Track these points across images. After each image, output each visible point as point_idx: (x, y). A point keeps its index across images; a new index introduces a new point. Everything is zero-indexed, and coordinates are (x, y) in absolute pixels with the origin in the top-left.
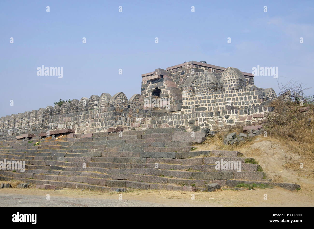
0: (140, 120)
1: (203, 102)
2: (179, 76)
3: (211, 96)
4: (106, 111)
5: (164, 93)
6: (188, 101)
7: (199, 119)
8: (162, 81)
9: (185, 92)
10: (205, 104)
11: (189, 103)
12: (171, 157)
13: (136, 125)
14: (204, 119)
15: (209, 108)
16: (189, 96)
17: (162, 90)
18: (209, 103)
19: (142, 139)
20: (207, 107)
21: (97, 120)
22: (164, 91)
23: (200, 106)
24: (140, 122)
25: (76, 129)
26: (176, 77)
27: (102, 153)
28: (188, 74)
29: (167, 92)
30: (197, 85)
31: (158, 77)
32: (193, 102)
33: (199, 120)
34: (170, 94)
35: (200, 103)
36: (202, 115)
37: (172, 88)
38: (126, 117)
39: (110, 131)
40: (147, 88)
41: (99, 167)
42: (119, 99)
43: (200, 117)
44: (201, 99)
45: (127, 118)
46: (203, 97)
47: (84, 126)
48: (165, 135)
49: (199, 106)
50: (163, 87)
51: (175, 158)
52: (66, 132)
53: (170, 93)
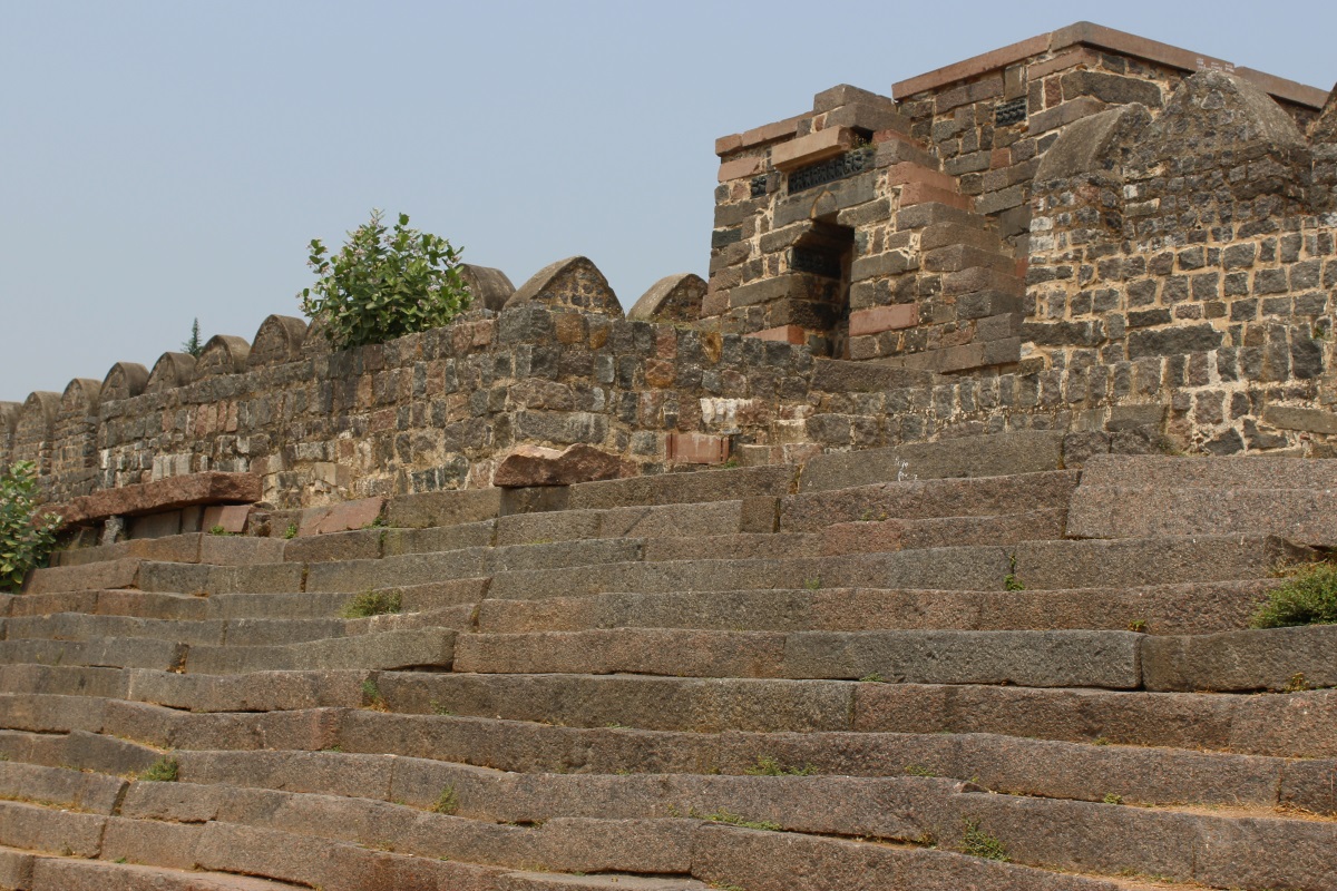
0: (731, 414)
1: (1190, 292)
2: (983, 134)
3: (1255, 242)
4: (483, 342)
5: (878, 246)
6: (1071, 290)
7: (1199, 396)
8: (868, 165)
9: (1048, 223)
10: (1208, 307)
11: (1081, 304)
12: (1096, 676)
13: (703, 444)
14: (1237, 396)
15: (1243, 332)
16: (1079, 251)
17: (866, 231)
18: (1242, 299)
19: (784, 531)
20: (1219, 325)
21: (419, 416)
22: (879, 233)
23: (1169, 320)
24: (733, 427)
25: (273, 481)
26: (960, 141)
27: (451, 641)
28: (1049, 116)
29: (904, 241)
30: (1143, 171)
31: (835, 143)
32: (1112, 293)
33: (1194, 402)
34: (924, 256)
35: (1164, 300)
36: (1221, 372)
37: (940, 212)
38: (628, 388)
39: (521, 479)
40: (758, 222)
41: (428, 755)
42: (565, 301)
43: (1206, 381)
44: (1177, 272)
45: (633, 398)
46: (1188, 255)
47: (325, 459)
48: (988, 494)
49: (1162, 317)
50: (875, 209)
51: (1141, 687)
52: (196, 497)
53: (923, 249)
